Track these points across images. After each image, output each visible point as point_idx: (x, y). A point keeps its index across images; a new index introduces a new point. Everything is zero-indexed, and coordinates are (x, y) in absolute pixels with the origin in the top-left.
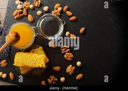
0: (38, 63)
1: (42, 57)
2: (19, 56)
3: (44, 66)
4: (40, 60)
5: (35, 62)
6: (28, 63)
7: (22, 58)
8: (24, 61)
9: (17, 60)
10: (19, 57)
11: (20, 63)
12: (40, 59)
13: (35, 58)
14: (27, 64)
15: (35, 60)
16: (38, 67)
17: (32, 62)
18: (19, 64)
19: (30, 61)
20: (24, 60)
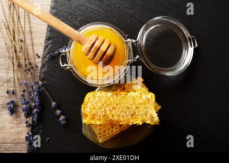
0: (141, 113)
1: (149, 100)
2: (94, 99)
3: (156, 119)
4: (145, 108)
5: (135, 113)
6: (119, 116)
7: (103, 105)
8: (108, 112)
9: (90, 109)
10: (96, 103)
11: (100, 116)
12: (145, 104)
13: (132, 103)
14: (116, 118)
15: (134, 107)
16: (141, 124)
17: (128, 113)
18: (97, 118)
19: (122, 111)
20: (107, 109)
